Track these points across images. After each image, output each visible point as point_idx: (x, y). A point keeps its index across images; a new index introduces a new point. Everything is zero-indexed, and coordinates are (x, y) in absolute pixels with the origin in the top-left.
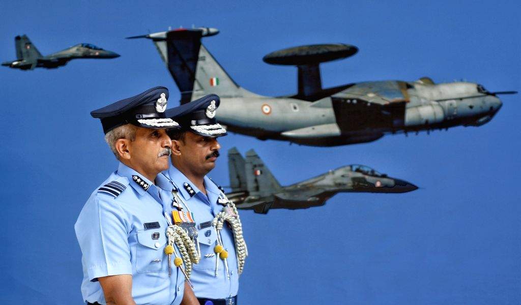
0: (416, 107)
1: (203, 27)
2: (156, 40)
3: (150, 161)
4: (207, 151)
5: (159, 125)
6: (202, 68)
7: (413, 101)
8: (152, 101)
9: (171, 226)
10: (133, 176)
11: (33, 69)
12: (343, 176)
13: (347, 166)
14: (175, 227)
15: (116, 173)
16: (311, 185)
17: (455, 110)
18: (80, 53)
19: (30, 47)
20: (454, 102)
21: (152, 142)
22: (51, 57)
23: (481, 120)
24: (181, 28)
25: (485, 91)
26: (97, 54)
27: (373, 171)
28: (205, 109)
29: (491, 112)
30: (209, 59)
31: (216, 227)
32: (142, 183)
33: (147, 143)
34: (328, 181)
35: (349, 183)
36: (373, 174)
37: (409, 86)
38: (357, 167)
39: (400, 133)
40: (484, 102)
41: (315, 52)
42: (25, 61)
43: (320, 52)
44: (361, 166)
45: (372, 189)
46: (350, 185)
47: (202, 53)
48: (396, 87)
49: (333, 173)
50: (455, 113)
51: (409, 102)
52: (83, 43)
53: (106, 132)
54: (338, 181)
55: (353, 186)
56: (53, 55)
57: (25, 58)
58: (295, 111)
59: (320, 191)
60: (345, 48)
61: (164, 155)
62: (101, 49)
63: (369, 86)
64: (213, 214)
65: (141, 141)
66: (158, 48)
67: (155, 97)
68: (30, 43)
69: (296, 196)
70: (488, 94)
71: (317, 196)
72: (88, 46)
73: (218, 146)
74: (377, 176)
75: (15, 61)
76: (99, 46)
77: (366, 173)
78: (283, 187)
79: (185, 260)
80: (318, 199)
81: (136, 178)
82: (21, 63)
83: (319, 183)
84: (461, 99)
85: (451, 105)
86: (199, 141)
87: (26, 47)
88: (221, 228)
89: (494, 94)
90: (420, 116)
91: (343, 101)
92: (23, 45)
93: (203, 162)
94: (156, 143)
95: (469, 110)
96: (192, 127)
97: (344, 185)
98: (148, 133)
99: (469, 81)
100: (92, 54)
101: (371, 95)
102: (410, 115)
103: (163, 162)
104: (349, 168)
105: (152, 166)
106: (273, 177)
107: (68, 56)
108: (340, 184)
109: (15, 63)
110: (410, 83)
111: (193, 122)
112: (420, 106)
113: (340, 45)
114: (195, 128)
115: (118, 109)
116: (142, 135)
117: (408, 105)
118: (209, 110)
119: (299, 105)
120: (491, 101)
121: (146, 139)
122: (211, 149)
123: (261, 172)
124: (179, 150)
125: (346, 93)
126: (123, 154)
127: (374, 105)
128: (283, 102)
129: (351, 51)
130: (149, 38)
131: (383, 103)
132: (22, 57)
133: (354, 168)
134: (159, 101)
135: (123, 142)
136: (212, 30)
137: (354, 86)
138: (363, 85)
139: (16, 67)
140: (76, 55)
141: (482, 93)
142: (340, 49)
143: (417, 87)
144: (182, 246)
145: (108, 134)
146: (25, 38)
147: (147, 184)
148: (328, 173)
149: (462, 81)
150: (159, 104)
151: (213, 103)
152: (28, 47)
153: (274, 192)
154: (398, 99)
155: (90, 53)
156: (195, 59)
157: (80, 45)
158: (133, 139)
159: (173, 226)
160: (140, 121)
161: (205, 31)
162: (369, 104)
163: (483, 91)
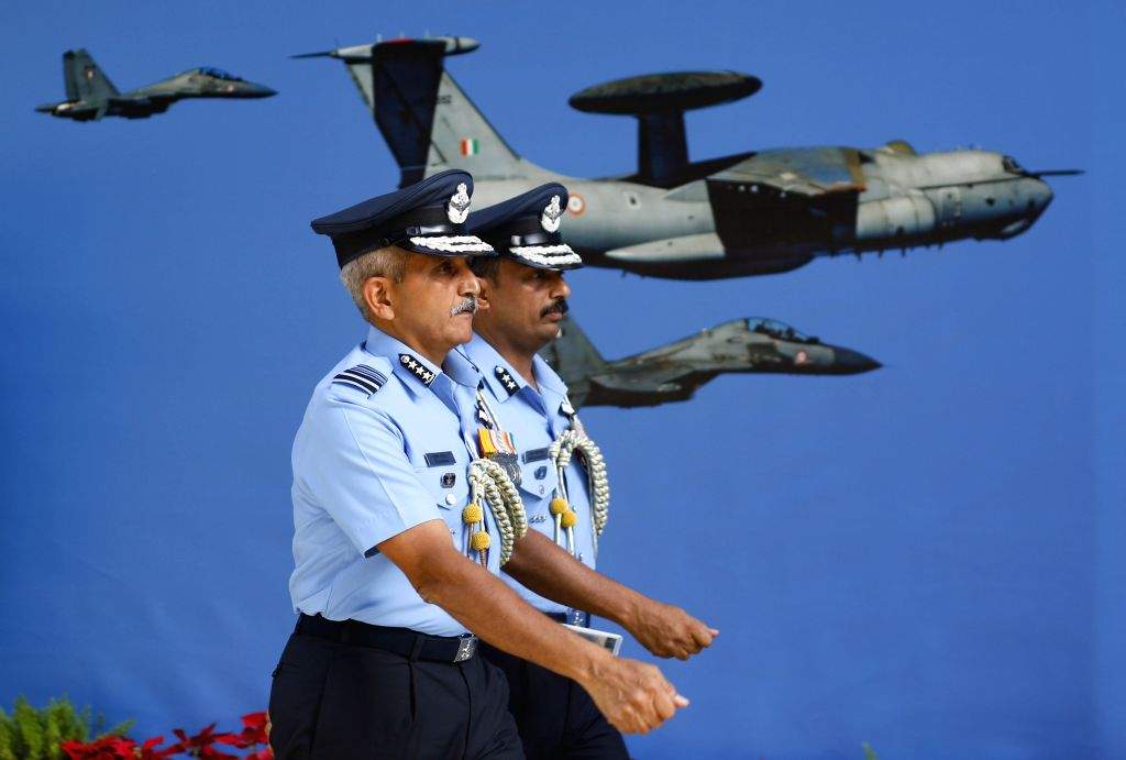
0: (880, 200)
1: (447, 35)
2: (351, 61)
3: (434, 325)
4: (543, 299)
5: (454, 249)
6: (444, 120)
7: (873, 188)
8: (442, 199)
9: (477, 462)
10: (401, 355)
11: (99, 120)
12: (730, 341)
13: (739, 320)
14: (486, 462)
15: (363, 347)
16: (663, 359)
17: (959, 208)
18: (196, 88)
19: (94, 74)
20: (956, 191)
21: (438, 285)
22: (137, 94)
23: (1011, 228)
24: (402, 36)
25: (1019, 169)
26: (231, 89)
27: (790, 332)
28: (540, 214)
29: (1030, 213)
30: (458, 101)
31: (557, 461)
32: (420, 370)
33: (428, 288)
34: (698, 353)
35: (742, 357)
36: (790, 336)
37: (865, 159)
38: (760, 322)
39: (847, 253)
40: (1016, 192)
41: (674, 88)
42: (83, 103)
43: (685, 87)
44: (766, 320)
45: (787, 366)
46: (745, 358)
47: (445, 89)
48: (839, 160)
49: (710, 334)
50: (958, 214)
51: (863, 190)
52: (201, 66)
53: (342, 263)
54: (721, 351)
55: (751, 361)
56: (140, 91)
57: (83, 97)
58: (633, 207)
59: (685, 372)
60: (735, 80)
61: (464, 311)
62: (239, 80)
63: (785, 157)
64: (551, 433)
65: (419, 282)
66: (355, 79)
67: (447, 191)
68: (94, 67)
69: (635, 381)
70: (1025, 174)
71: (676, 381)
72: (211, 73)
73: (566, 290)
74: (798, 341)
75: (63, 103)
76: (235, 74)
77: (776, 335)
78: (607, 363)
79: (503, 530)
80: (678, 387)
81: (407, 359)
82: (76, 107)
83: (680, 356)
84: (970, 185)
85: (950, 196)
86: (527, 280)
87: (86, 75)
88: (566, 464)
89: (1036, 176)
90: (886, 219)
91: (730, 187)
92: (79, 68)
93: (533, 322)
94: (447, 288)
95: (985, 207)
96: (513, 250)
97: (732, 358)
98: (431, 265)
99: (986, 149)
100: (219, 90)
101: (787, 176)
102: (868, 218)
103: (461, 327)
104: (741, 324)
105: (438, 334)
106: (588, 342)
107: (170, 93)
108: (723, 358)
109: (62, 107)
110: (867, 153)
111: (516, 240)
112: (887, 198)
113: (726, 73)
114: (519, 251)
115: (369, 215)
116: (420, 270)
117: (862, 197)
118: (547, 215)
119: (641, 194)
120: (1030, 189)
121: (427, 279)
122: (550, 297)
123: (564, 333)
124: (485, 299)
125: (736, 172)
126: (379, 309)
127: (793, 196)
128: (609, 190)
129: (749, 86)
130: (337, 57)
131: (812, 192)
132: (77, 94)
133: (753, 325)
134: (455, 199)
135: (378, 284)
136: (466, 42)
137: (753, 159)
138: (771, 154)
139: (64, 114)
140: (188, 91)
141: (1012, 172)
142: (726, 82)
143: (881, 159)
144: (499, 500)
145: (347, 268)
146: (84, 55)
147: (431, 373)
148: (699, 335)
149: (971, 148)
150: (455, 205)
151: (556, 200)
152: (90, 74)
153: (588, 373)
154: (844, 184)
155: (216, 86)
156: (431, 100)
157: (198, 71)
158: (399, 277)
159: (481, 461)
160: (416, 241)
161: (451, 45)
162: (783, 195)
163: (1015, 170)
